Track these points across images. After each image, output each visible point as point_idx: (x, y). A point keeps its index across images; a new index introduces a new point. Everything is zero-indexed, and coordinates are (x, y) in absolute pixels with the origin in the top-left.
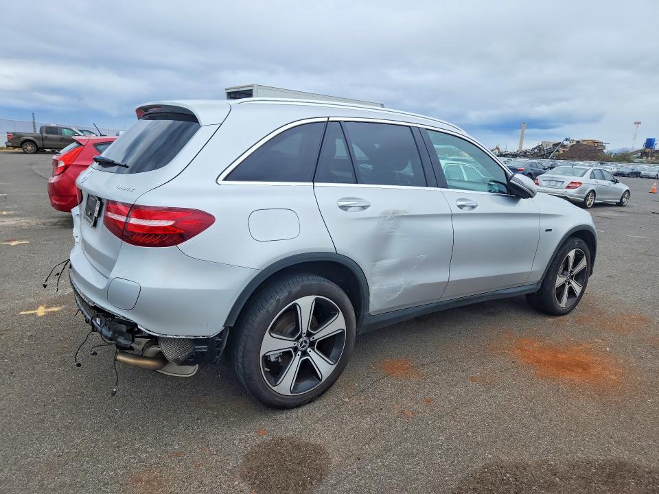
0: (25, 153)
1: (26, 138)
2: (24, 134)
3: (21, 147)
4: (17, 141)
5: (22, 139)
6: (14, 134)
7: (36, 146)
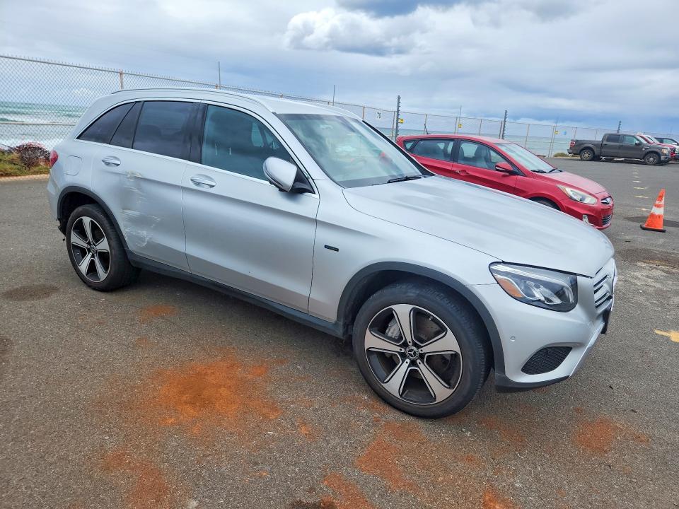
0: (582, 160)
1: (586, 145)
2: (584, 142)
3: (579, 154)
4: (577, 148)
5: (582, 147)
6: (577, 141)
7: (594, 153)
